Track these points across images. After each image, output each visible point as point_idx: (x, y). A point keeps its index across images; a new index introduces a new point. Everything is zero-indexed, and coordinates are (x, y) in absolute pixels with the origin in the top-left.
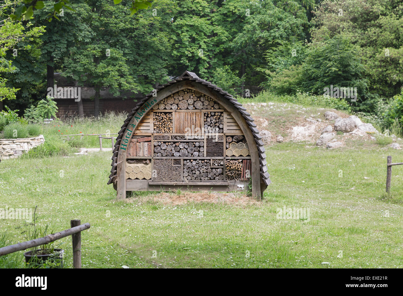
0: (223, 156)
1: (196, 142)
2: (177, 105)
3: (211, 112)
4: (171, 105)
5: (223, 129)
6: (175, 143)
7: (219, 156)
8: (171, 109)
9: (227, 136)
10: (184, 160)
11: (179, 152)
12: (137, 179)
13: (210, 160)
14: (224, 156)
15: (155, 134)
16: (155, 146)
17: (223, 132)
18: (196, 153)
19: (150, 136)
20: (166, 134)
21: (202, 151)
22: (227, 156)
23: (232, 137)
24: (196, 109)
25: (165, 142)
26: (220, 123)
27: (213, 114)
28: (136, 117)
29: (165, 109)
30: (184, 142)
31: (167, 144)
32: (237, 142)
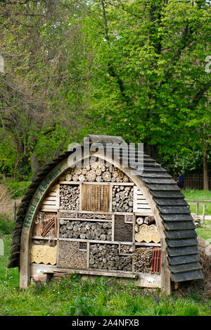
0: (132, 241)
1: (104, 222)
2: (85, 175)
3: (120, 186)
4: (79, 175)
5: (132, 207)
6: (82, 222)
7: (128, 241)
8: (78, 180)
9: (137, 217)
10: (91, 244)
11: (85, 233)
12: (42, 263)
13: (118, 245)
14: (134, 241)
15: (62, 211)
16: (61, 225)
17: (132, 212)
18: (103, 236)
19: (56, 213)
20: (72, 211)
21: (110, 233)
22: (136, 241)
23: (144, 217)
24: (104, 181)
25: (71, 221)
26: (129, 200)
27: (122, 188)
28: (40, 190)
29: (72, 180)
30: (91, 222)
31: (73, 223)
32: (149, 224)
